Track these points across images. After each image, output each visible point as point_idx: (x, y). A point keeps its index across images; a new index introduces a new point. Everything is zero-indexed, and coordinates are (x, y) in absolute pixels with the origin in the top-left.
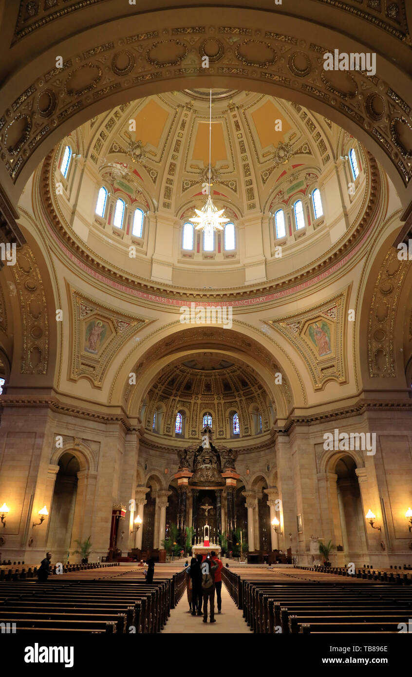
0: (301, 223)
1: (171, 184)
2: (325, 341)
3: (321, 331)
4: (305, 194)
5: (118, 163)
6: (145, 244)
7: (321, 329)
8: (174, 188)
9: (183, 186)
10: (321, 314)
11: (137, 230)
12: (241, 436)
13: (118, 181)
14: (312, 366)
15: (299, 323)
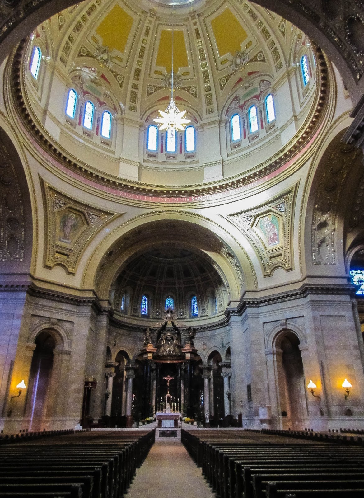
0: (255, 127)
1: (137, 89)
2: (274, 233)
3: (270, 223)
4: (258, 100)
5: (86, 67)
6: (113, 144)
7: (271, 222)
8: (139, 92)
9: (148, 91)
10: (271, 208)
11: (106, 132)
12: (199, 316)
13: (87, 85)
14: (262, 254)
15: (251, 216)
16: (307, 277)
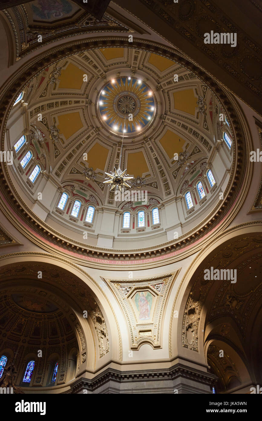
0: (141, 224)
1: (65, 165)
2: (146, 308)
3: (145, 299)
4: (148, 209)
5: (40, 131)
6: (34, 188)
7: (146, 297)
8: (66, 167)
9: (72, 171)
10: (149, 286)
11: (33, 177)
13: (35, 141)
14: (132, 326)
15: (130, 288)
16: (179, 357)
